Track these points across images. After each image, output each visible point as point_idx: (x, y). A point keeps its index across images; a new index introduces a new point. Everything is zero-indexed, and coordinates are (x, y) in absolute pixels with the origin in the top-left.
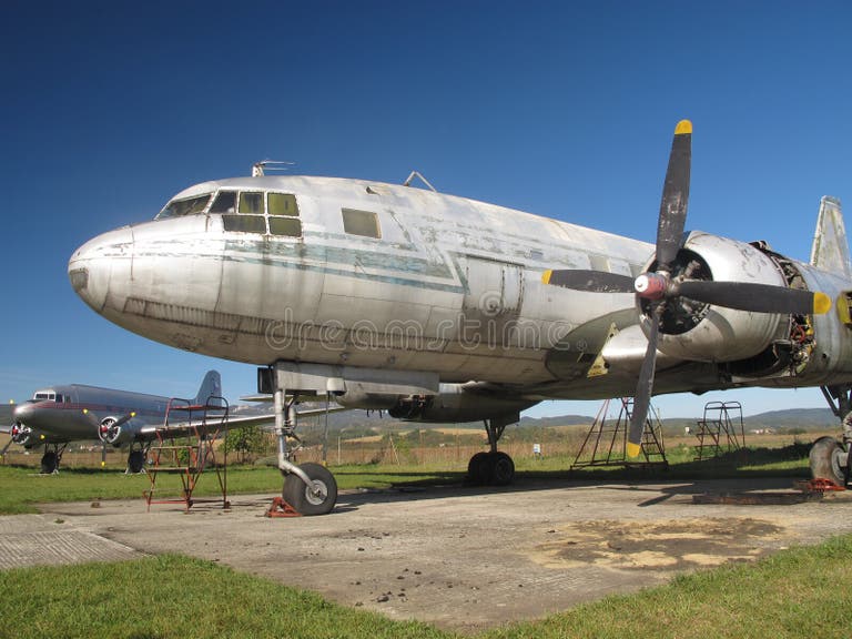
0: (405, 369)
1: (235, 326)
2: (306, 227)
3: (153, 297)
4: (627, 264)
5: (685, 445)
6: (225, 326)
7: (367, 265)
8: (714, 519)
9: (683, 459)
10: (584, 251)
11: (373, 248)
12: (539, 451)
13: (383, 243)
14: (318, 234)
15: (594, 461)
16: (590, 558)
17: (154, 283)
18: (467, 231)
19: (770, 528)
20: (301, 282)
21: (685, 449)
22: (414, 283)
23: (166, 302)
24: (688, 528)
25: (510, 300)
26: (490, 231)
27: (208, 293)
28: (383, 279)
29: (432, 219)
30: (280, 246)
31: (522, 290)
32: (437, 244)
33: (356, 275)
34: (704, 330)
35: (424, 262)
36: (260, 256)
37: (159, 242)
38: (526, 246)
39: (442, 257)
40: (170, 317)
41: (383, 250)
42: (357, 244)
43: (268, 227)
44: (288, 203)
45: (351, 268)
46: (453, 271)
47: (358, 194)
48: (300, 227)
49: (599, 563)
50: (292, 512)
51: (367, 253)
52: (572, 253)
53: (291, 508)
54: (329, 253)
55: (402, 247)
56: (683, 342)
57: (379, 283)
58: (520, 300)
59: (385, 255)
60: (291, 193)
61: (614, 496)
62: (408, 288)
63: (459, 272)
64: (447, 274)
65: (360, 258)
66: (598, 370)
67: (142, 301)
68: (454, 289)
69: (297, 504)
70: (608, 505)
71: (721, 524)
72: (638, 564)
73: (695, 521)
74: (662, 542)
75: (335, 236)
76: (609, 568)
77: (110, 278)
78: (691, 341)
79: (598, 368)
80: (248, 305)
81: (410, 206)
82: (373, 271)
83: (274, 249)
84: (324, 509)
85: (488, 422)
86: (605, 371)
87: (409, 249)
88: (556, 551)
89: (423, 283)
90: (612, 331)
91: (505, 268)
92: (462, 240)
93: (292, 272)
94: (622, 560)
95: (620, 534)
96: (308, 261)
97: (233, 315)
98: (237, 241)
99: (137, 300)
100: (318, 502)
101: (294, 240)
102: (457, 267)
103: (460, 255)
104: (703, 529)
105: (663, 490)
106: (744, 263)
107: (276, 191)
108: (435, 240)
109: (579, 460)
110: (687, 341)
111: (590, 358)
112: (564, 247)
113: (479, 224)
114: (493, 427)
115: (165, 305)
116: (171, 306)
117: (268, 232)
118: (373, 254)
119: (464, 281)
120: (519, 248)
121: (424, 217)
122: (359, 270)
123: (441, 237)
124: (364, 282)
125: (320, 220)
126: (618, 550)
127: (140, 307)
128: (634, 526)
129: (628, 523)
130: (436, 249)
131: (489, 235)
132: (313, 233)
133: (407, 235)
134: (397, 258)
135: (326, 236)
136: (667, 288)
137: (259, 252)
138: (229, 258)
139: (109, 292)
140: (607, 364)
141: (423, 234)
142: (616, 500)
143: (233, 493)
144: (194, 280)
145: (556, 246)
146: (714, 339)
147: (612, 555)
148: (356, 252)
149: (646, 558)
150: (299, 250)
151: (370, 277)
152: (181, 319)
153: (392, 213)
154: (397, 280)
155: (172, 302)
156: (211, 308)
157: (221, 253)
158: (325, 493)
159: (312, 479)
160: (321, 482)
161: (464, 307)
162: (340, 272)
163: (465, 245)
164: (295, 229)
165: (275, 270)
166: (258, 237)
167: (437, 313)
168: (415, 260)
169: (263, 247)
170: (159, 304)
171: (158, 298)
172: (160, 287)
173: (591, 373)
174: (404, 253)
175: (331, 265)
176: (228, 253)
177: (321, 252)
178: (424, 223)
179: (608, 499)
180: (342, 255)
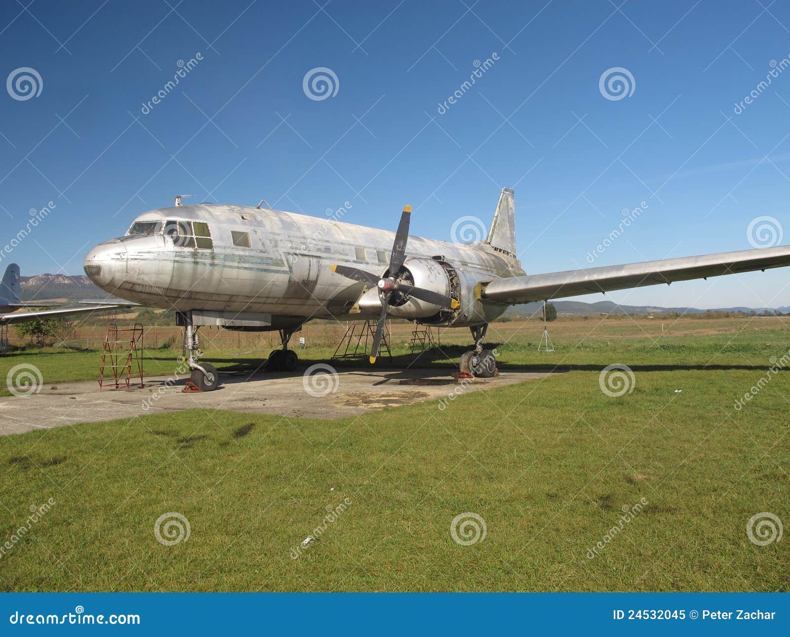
0: (255, 312)
1: (176, 295)
2: (214, 243)
3: (137, 281)
4: (375, 251)
5: (406, 342)
6: (172, 295)
7: (244, 262)
8: (405, 392)
9: (404, 352)
10: (352, 245)
11: (247, 253)
12: (304, 343)
13: (252, 250)
14: (221, 247)
15: (346, 355)
16: (357, 405)
17: (139, 274)
18: (292, 239)
19: (424, 395)
20: (211, 273)
21: (406, 344)
22: (266, 270)
23: (143, 284)
24: (393, 395)
25: (313, 277)
26: (304, 238)
27: (166, 279)
28: (251, 269)
29: (274, 234)
30: (203, 254)
31: (319, 270)
32: (279, 249)
33: (238, 268)
34: (409, 306)
35: (271, 259)
36: (193, 260)
37: (141, 252)
38: (322, 245)
39: (280, 255)
40: (144, 291)
41: (252, 254)
42: (240, 252)
43: (196, 244)
44: (203, 228)
45: (236, 264)
46: (285, 263)
47: (237, 220)
48: (212, 243)
49: (360, 407)
50: (197, 389)
51: (244, 256)
52: (346, 247)
53: (197, 388)
54: (226, 257)
55: (261, 252)
56: (399, 310)
57: (249, 271)
58: (318, 276)
59: (253, 257)
60: (205, 222)
61: (361, 379)
62: (263, 273)
63: (288, 264)
64: (282, 264)
65: (241, 259)
66: (355, 310)
67: (131, 283)
68: (285, 272)
69: (200, 385)
70: (358, 385)
71: (407, 394)
72: (373, 407)
73: (397, 393)
74: (381, 400)
75: (229, 247)
76: (364, 408)
77: (115, 272)
78: (402, 310)
79: (355, 309)
80: (185, 285)
81: (264, 226)
82: (246, 265)
83: (200, 256)
84: (213, 388)
85: (282, 331)
86: (359, 311)
87: (264, 252)
88: (343, 404)
89: (271, 270)
90: (364, 289)
91: (311, 259)
92: (290, 245)
93: (208, 268)
94: (368, 406)
95: (366, 398)
96: (216, 262)
97: (176, 290)
98: (181, 252)
99: (128, 283)
100: (210, 384)
101: (209, 251)
102: (287, 261)
103: (289, 254)
104: (399, 396)
105: (385, 376)
106: (429, 275)
107: (198, 221)
108: (277, 246)
109: (336, 354)
110: (400, 310)
111: (352, 303)
112: (342, 244)
113: (298, 234)
114: (285, 335)
115: (143, 285)
116: (146, 286)
117: (196, 247)
118: (246, 256)
119: (290, 268)
120: (318, 247)
121: (271, 233)
122: (240, 265)
123: (280, 244)
124: (242, 271)
125: (221, 239)
126: (366, 403)
127: (129, 286)
128: (371, 394)
129: (369, 393)
130: (277, 251)
131: (303, 240)
132: (218, 247)
133: (263, 244)
134: (259, 258)
135: (225, 248)
136: (393, 286)
137: (192, 258)
138: (177, 261)
139: (113, 278)
140: (360, 308)
141: (271, 243)
142: (362, 382)
143: (148, 375)
144: (159, 273)
145: (338, 243)
146: (412, 310)
147: (364, 404)
148: (239, 256)
149: (376, 405)
150: (211, 256)
151: (245, 268)
152: (149, 291)
153: (256, 232)
154: (258, 269)
155: (147, 284)
156: (166, 286)
157: (173, 259)
158: (213, 379)
159: (208, 372)
160: (211, 374)
161: (290, 281)
162: (231, 267)
163: (291, 248)
164: (208, 245)
165: (200, 267)
166: (191, 250)
167: (276, 285)
168: (267, 258)
169: (194, 255)
170: (139, 285)
171: (140, 282)
172: (142, 276)
173: (351, 311)
174: (262, 255)
175: (227, 263)
176: (177, 259)
177: (222, 257)
178: (271, 237)
179: (358, 381)
180: (232, 258)
